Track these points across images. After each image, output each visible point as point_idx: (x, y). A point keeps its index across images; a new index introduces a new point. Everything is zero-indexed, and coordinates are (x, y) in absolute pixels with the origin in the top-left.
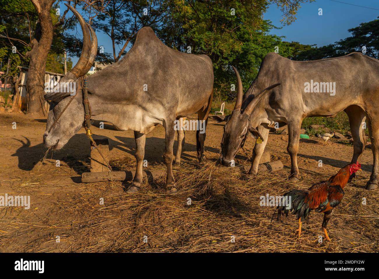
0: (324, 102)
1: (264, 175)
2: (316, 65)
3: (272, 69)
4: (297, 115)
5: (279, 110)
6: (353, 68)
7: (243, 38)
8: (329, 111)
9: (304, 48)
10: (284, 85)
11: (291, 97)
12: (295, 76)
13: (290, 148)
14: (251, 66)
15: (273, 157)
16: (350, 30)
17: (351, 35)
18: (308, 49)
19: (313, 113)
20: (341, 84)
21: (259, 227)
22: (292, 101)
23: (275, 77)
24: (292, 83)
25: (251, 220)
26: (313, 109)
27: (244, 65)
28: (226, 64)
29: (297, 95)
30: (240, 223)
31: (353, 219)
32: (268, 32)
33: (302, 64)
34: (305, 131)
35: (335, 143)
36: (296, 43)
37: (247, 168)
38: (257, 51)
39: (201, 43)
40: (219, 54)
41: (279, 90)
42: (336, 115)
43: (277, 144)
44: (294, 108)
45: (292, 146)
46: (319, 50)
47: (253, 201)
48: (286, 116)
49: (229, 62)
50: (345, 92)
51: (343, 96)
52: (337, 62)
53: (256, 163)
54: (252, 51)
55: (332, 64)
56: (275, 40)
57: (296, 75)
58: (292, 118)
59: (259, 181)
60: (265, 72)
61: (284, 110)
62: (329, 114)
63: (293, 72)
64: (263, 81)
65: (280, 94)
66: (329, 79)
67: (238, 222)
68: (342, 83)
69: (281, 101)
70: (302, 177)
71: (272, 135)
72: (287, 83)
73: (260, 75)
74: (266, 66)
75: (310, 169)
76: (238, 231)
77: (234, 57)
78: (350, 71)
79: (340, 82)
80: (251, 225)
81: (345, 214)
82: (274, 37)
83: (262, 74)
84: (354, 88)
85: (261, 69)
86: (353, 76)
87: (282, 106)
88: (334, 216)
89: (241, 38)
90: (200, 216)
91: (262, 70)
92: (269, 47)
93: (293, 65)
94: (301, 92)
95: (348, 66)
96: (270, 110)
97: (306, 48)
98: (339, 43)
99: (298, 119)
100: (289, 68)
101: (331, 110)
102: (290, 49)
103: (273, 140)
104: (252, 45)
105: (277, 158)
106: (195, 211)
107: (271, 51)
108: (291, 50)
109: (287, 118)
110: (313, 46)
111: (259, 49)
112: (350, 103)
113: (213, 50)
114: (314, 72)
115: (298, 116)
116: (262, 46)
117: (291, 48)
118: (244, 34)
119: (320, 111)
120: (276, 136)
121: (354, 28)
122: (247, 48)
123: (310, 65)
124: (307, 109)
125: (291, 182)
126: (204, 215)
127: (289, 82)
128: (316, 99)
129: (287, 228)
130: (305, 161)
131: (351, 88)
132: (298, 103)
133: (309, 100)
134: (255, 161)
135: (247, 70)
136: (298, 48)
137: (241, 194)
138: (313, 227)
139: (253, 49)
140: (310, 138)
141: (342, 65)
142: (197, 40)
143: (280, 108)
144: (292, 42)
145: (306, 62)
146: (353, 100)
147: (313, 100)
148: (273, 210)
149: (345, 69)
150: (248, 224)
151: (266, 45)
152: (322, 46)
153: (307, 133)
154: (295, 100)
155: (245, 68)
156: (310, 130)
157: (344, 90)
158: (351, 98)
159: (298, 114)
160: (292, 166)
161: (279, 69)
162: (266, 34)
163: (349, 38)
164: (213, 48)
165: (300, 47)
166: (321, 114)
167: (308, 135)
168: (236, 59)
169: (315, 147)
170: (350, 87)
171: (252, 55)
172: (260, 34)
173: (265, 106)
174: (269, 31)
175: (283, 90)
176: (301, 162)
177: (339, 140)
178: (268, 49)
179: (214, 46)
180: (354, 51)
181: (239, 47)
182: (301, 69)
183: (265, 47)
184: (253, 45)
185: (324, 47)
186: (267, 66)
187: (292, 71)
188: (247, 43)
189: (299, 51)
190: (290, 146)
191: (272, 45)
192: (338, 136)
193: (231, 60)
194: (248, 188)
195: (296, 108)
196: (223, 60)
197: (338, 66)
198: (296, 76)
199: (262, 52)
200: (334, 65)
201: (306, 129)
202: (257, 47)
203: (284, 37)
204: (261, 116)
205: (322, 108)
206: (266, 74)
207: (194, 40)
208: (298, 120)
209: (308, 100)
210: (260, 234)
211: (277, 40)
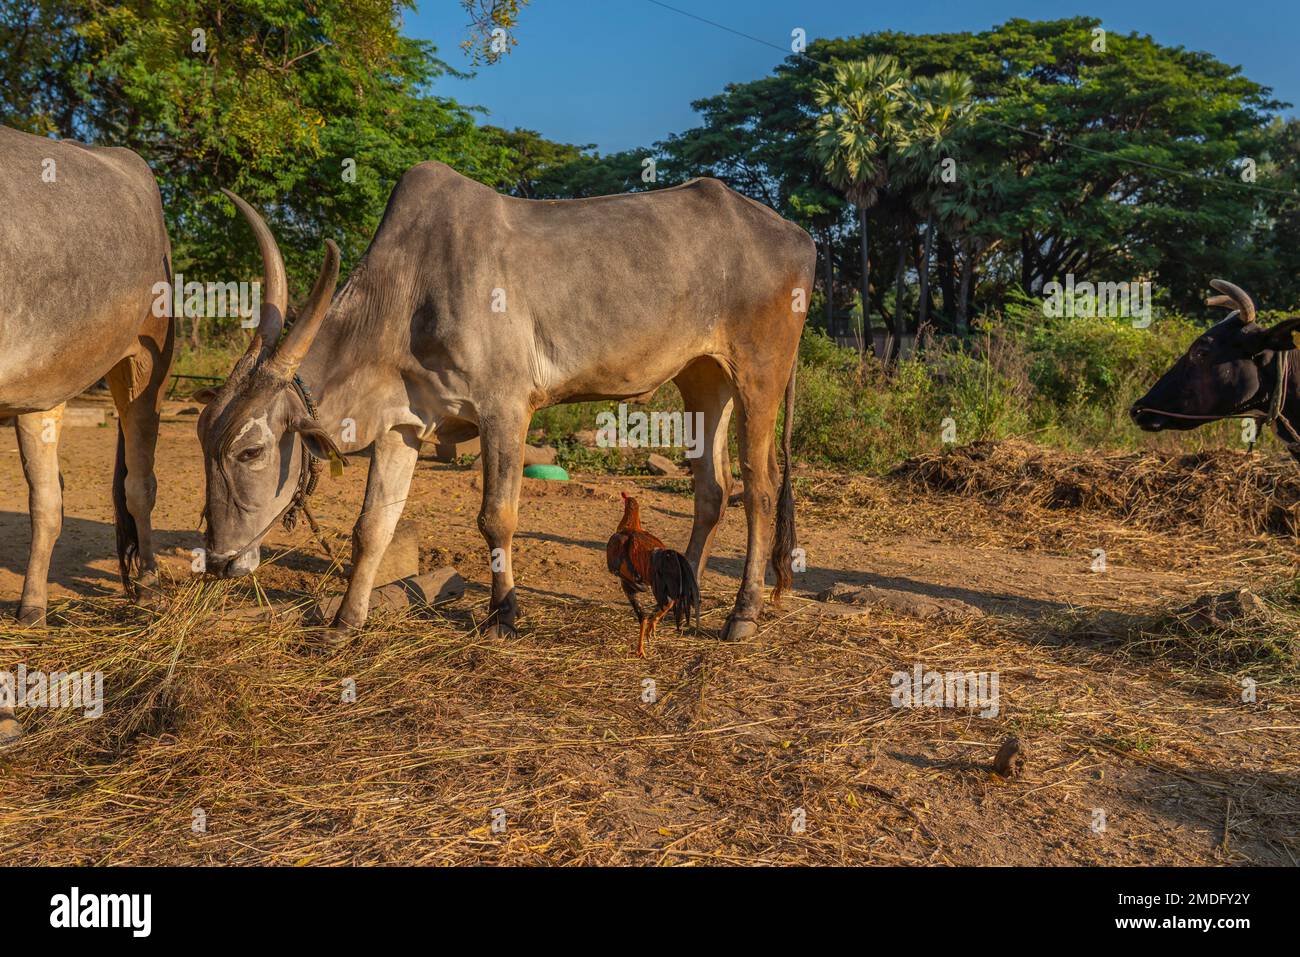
0: (609, 348)
1: (394, 628)
2: (582, 214)
3: (426, 221)
4: (510, 393)
5: (450, 373)
6: (697, 229)
7: (331, 99)
8: (627, 381)
9: (558, 154)
10: (469, 282)
11: (492, 328)
12: (507, 253)
13: (488, 516)
14: (367, 212)
15: (434, 557)
16: (698, 105)
17: (699, 121)
18: (570, 161)
19: (577, 388)
20: (661, 285)
21: (352, 831)
22: (494, 339)
23: (437, 250)
24: (495, 275)
25: (322, 806)
26: (575, 371)
27: (340, 207)
28: (268, 200)
29: (514, 321)
30: (282, 826)
31: (675, 746)
32: (426, 87)
33: (537, 210)
34: (553, 452)
35: (650, 492)
36: (531, 133)
37: (329, 607)
38: (385, 156)
39: (161, 108)
40: (238, 157)
41: (451, 301)
42: (651, 394)
43: (455, 506)
44: (502, 368)
45: (494, 511)
46: (605, 166)
47: (341, 730)
48: (474, 397)
49: (280, 192)
50: (674, 312)
51: (671, 324)
52: (648, 206)
53: (363, 582)
54: (365, 153)
55: (633, 213)
56: (450, 119)
57: (513, 247)
58: (494, 408)
59: (373, 650)
60: (398, 229)
61: (466, 376)
62: (628, 392)
63: (503, 235)
64: (389, 265)
65: (454, 313)
66: (621, 266)
67: (271, 824)
68: (665, 281)
69: (456, 339)
70: (529, 619)
71: (441, 472)
72: (478, 276)
73: (380, 241)
74: (404, 210)
75: (558, 590)
76: (266, 859)
77: (299, 173)
78: (689, 241)
79: (657, 276)
80: (323, 826)
81: (653, 732)
82: (449, 106)
83: (388, 237)
84: (702, 299)
85: (387, 220)
86: (696, 257)
87: (459, 361)
88: (619, 745)
89: (326, 98)
90: (115, 824)
91: (388, 224)
92: (431, 144)
93: (504, 210)
94: (526, 309)
95: (681, 224)
96: (420, 376)
97: (563, 157)
98: (667, 147)
99: (516, 410)
100: (489, 221)
101: (633, 375)
102: (503, 156)
103: (444, 491)
104: (367, 130)
105: (449, 558)
106: (95, 805)
107: (438, 159)
108: (507, 157)
109: (477, 406)
110: (585, 149)
111: (395, 148)
112: (692, 350)
113: (211, 140)
114: (573, 241)
115: (514, 399)
116: (404, 136)
117: (506, 151)
118: (336, 83)
119: (600, 379)
120: (454, 474)
121: (709, 97)
122: (348, 139)
123: (561, 214)
124: (548, 374)
125: (487, 644)
126: (133, 818)
127: (485, 270)
128: (583, 337)
129: (454, 817)
130: (544, 562)
131: (691, 298)
132: (517, 352)
133: (560, 341)
134: (357, 575)
135: (350, 226)
136: (537, 155)
137: (297, 709)
138: (546, 797)
139: (370, 144)
140: (571, 478)
141: (664, 219)
142: (143, 94)
143: (457, 369)
144: (517, 130)
145: (549, 205)
146: (700, 339)
147: (571, 340)
148: (412, 757)
149: (673, 233)
150: (310, 826)
151: (417, 133)
152: (614, 153)
153: (559, 460)
154: (505, 340)
155: (345, 216)
156: (572, 451)
157: (670, 304)
158: (693, 331)
159: (517, 392)
160: (494, 586)
161: (450, 221)
162: (419, 91)
163: (695, 130)
164: (211, 129)
165: (544, 150)
166: (603, 391)
167: (565, 467)
168: (308, 183)
169: (583, 508)
170: (688, 293)
171: (368, 168)
172: (394, 89)
173: (403, 360)
174: (429, 83)
175: (465, 299)
176: (533, 567)
177: (660, 481)
178: (427, 149)
179: (218, 125)
180: (710, 174)
181: (311, 132)
182: (533, 228)
183: (415, 142)
184: (371, 132)
185: (621, 155)
186: (408, 209)
187: (498, 232)
188: (349, 121)
189: (539, 163)
190: (487, 508)
191: (440, 135)
192: (659, 465)
193: (287, 182)
194: (325, 682)
195: (509, 367)
196: (253, 181)
197: (649, 219)
198: (510, 252)
199: (403, 161)
200: (637, 215)
201: (557, 448)
202: (385, 138)
203: (483, 110)
204: (386, 396)
205: (602, 371)
206: (403, 240)
207: (127, 90)
208: (514, 412)
209: (554, 341)
210: (351, 855)
211: (457, 118)
